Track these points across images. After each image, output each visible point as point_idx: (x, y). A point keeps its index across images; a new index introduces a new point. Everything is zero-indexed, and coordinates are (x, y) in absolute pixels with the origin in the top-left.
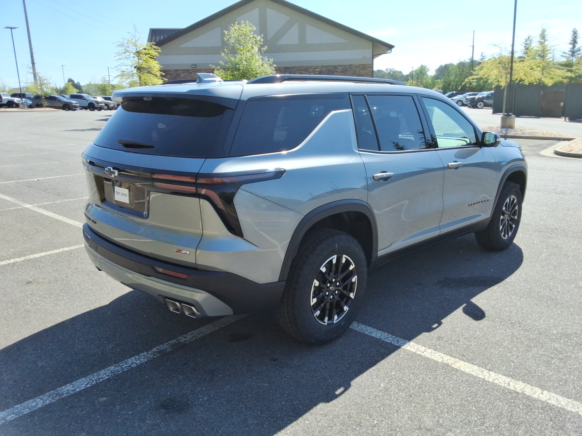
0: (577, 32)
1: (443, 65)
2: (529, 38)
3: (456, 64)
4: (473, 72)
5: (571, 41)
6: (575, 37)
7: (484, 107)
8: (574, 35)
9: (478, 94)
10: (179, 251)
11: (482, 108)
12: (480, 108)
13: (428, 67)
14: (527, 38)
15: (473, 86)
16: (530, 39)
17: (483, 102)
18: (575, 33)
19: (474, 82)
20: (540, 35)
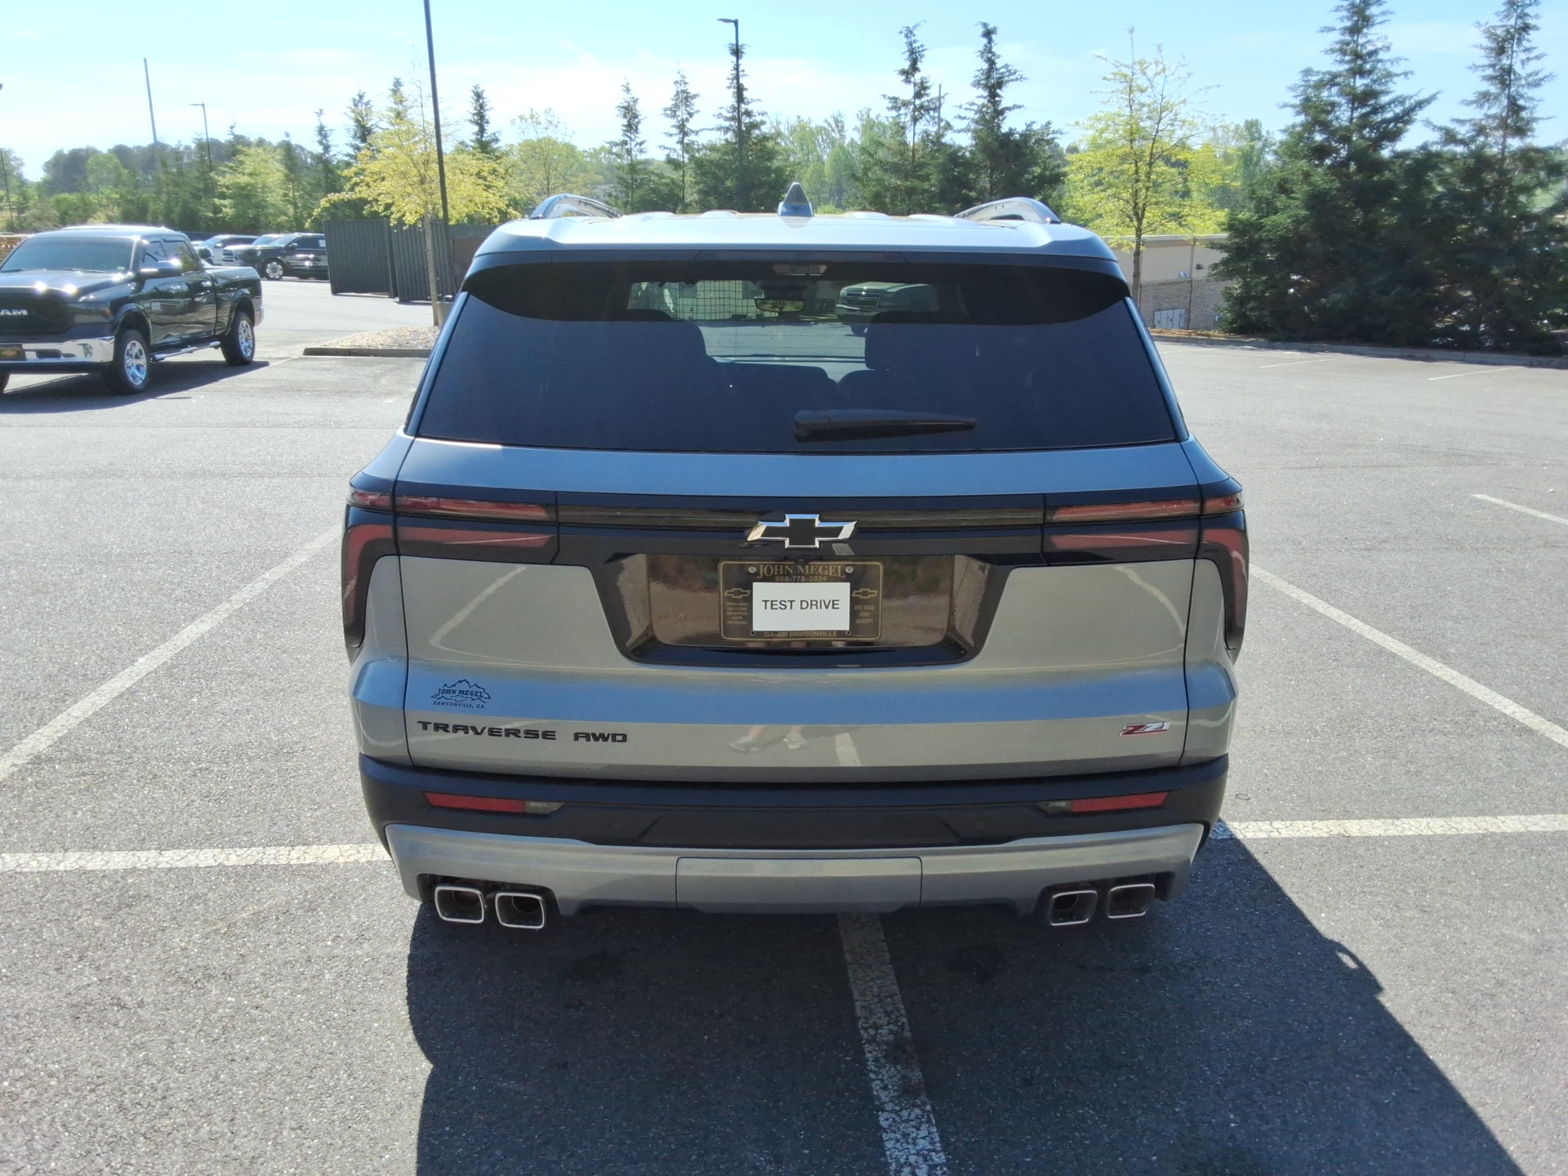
0: (484, 96)
1: (66, 152)
2: (361, 97)
3: (105, 151)
4: (216, 177)
5: (474, 114)
6: (481, 106)
7: (284, 275)
8: (477, 100)
9: (254, 240)
10: (1136, 729)
11: (279, 279)
12: (274, 279)
13: (17, 155)
14: (357, 98)
15: (224, 218)
16: (365, 100)
17: (279, 262)
18: (478, 96)
19: (225, 206)
20: (391, 93)
